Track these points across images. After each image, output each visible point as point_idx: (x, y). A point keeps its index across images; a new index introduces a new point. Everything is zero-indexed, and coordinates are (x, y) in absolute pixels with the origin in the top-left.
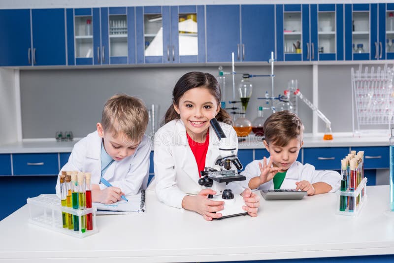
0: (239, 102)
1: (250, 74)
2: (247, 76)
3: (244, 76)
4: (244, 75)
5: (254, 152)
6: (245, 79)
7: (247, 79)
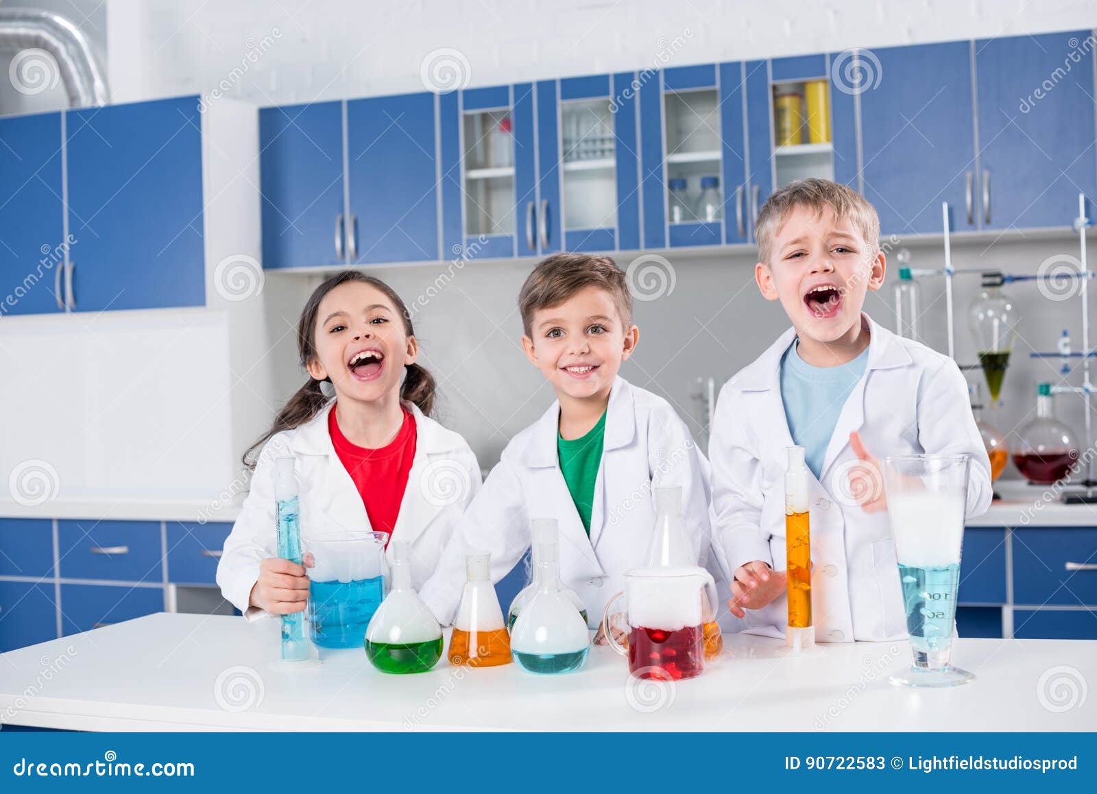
0: (975, 367)
1: (1006, 272)
2: (998, 280)
3: (988, 280)
4: (985, 276)
5: (1009, 537)
6: (989, 289)
7: (996, 290)
